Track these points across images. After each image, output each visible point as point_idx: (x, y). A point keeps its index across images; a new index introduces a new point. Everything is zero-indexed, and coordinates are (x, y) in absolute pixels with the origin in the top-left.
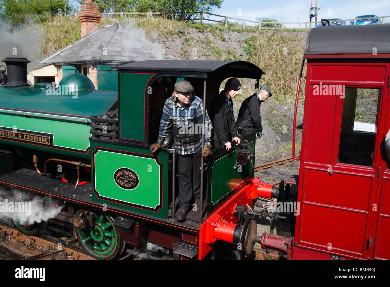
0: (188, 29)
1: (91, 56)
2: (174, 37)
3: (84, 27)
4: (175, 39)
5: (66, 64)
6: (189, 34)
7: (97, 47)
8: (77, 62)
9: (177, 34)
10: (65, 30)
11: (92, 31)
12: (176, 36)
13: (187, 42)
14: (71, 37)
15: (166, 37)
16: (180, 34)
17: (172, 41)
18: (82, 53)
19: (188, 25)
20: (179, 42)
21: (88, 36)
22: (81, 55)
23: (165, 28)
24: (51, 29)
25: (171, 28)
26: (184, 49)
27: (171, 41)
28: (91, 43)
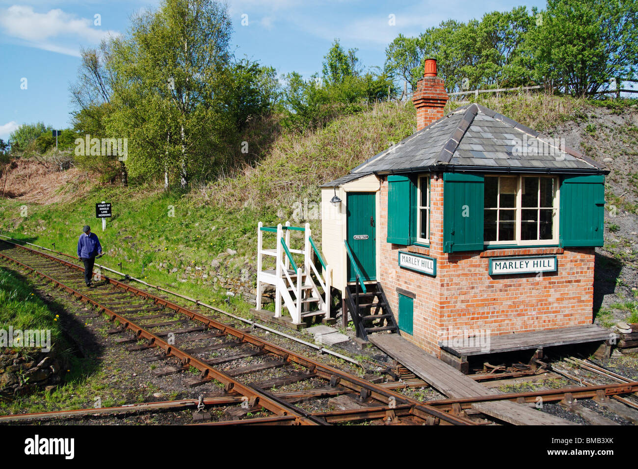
0: (593, 109)
1: (435, 159)
2: (567, 124)
3: (421, 115)
4: (568, 128)
5: (393, 172)
6: (596, 118)
7: (443, 146)
8: (411, 169)
9: (572, 119)
10: (388, 122)
11: (433, 121)
12: (571, 122)
13: (591, 131)
14: (398, 131)
15: (553, 126)
16: (579, 119)
17: (564, 131)
18: (419, 155)
19: (593, 103)
20: (576, 132)
21: (428, 130)
22: (417, 158)
23: (551, 110)
24: (368, 122)
25: (562, 110)
26: (586, 144)
27: (561, 132)
28: (433, 139)
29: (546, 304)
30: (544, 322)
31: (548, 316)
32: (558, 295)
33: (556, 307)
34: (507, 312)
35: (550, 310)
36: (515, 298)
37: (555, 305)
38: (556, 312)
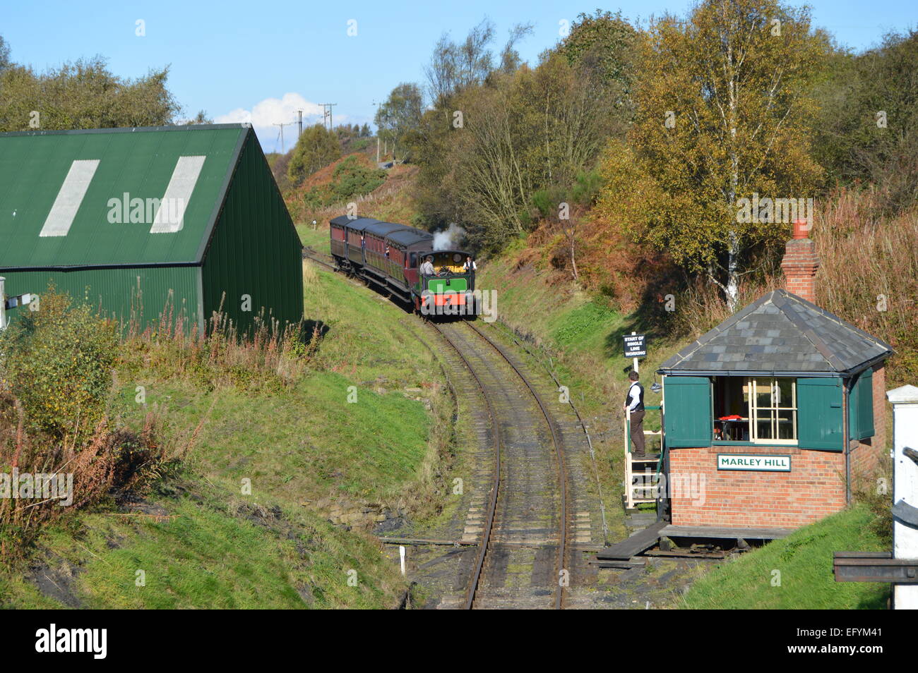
29: (785, 503)
30: (783, 520)
31: (787, 516)
32: (798, 495)
33: (797, 507)
34: (741, 506)
35: (789, 509)
36: (749, 494)
37: (795, 505)
38: (798, 512)
